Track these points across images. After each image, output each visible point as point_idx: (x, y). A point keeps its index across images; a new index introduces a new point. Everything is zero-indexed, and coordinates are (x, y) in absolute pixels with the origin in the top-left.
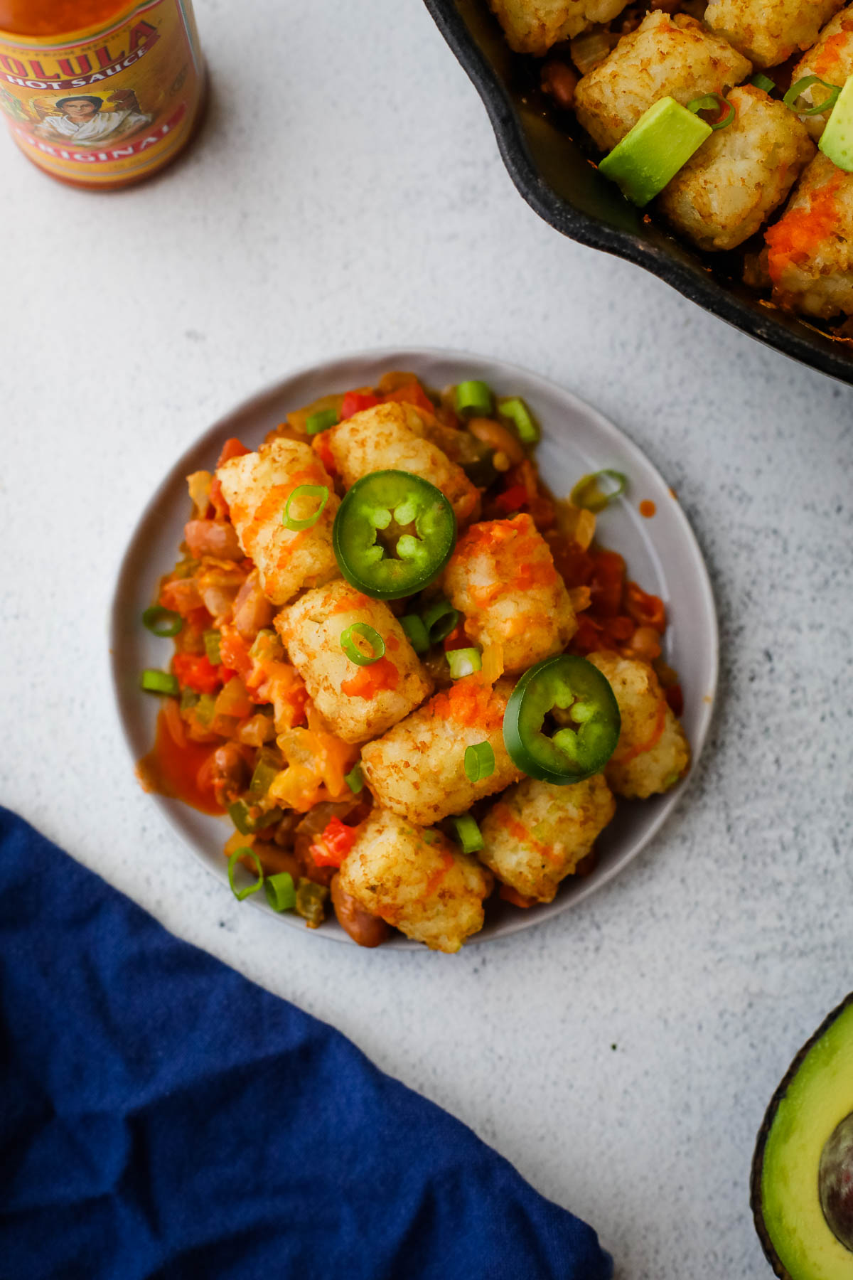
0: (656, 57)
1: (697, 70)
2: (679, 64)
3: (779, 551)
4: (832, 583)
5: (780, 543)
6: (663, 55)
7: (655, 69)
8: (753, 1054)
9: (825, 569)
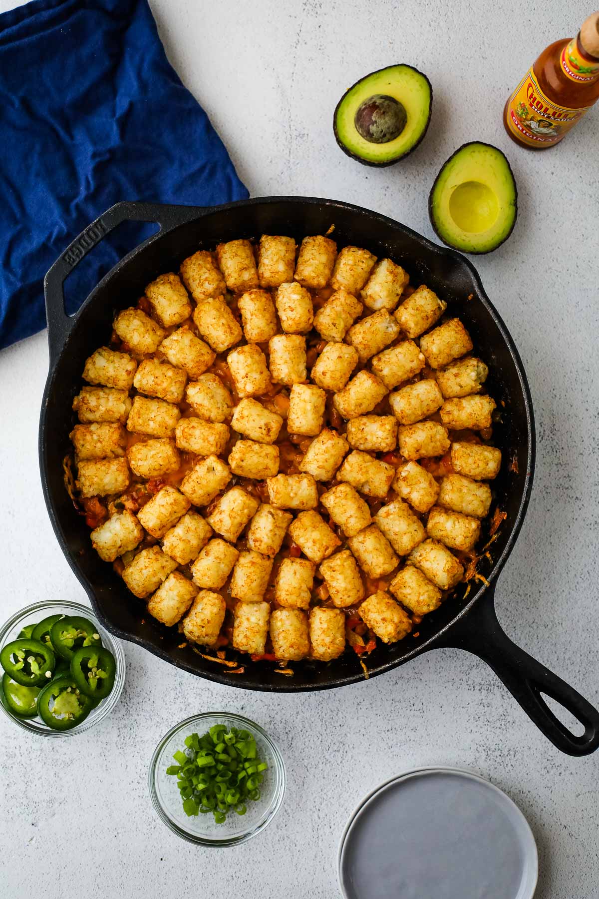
0: (144, 568)
1: (157, 571)
2: (151, 570)
3: (210, 695)
4: (228, 705)
5: (210, 693)
6: (146, 567)
7: (144, 571)
8: (207, 860)
9: (226, 701)
